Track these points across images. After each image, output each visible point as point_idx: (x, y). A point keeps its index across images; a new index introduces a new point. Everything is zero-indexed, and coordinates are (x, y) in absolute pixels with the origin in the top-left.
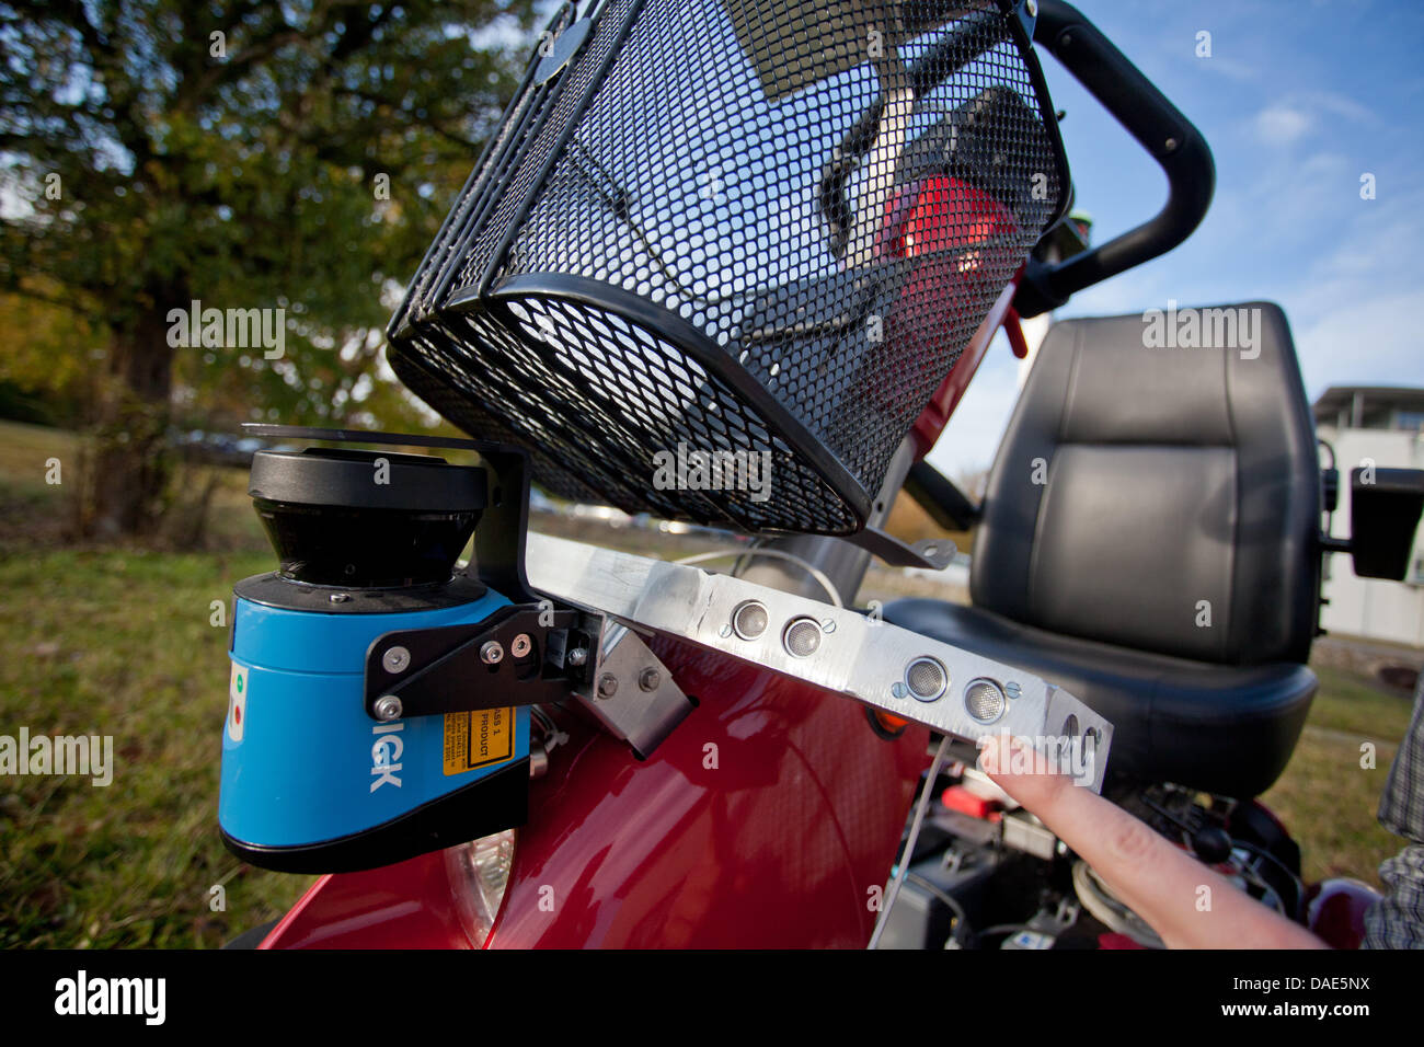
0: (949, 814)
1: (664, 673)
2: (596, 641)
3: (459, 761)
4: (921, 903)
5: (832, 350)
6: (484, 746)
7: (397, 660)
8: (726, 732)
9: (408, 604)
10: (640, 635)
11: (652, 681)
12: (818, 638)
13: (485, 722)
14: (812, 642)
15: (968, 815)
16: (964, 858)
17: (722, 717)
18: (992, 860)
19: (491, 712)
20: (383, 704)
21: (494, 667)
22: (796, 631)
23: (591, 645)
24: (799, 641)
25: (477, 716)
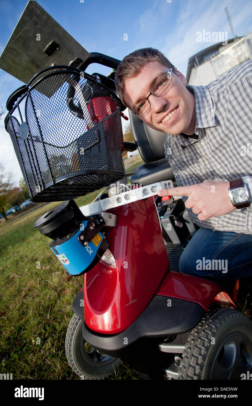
0: (165, 202)
1: (111, 214)
2: (102, 217)
3: (97, 244)
4: (168, 219)
5: (99, 147)
6: (98, 240)
7: (82, 238)
8: (124, 216)
9: (77, 231)
10: (105, 212)
11: (111, 216)
12: (129, 196)
13: (96, 237)
14: (129, 197)
15: (168, 200)
16: (170, 208)
17: (122, 214)
18: (175, 205)
19: (96, 236)
20: (85, 244)
21: (93, 230)
22: (126, 197)
23: (102, 218)
24: (128, 198)
25: (95, 237)
